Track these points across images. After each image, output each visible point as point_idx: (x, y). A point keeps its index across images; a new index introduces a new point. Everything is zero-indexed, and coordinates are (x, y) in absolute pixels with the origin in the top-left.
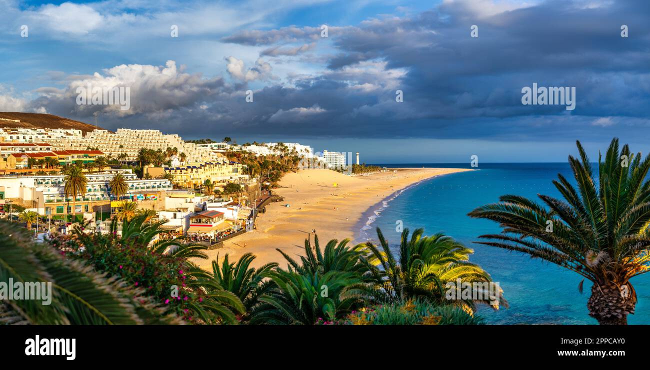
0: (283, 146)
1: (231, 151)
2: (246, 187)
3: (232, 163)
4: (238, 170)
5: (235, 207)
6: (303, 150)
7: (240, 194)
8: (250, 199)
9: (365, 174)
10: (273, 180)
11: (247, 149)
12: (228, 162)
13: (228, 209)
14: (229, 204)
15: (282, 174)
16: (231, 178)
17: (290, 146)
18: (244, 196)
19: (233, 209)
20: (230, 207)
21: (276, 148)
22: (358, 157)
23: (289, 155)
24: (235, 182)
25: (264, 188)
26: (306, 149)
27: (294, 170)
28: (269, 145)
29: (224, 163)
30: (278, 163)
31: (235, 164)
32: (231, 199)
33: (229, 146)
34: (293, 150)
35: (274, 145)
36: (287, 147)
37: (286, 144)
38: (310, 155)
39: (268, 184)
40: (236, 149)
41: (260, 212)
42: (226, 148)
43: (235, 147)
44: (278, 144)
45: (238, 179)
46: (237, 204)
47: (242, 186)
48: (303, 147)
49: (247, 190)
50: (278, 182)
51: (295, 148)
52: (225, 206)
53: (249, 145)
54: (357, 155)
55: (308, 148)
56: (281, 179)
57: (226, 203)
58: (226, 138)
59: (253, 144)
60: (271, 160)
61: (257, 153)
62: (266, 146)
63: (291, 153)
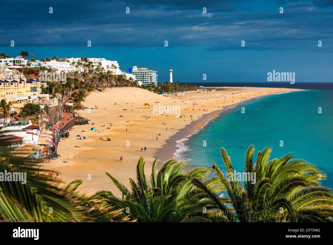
0: (86, 61)
1: (29, 67)
2: (47, 108)
3: (30, 81)
4: (37, 89)
5: (35, 131)
6: (110, 66)
7: (40, 116)
8: (51, 121)
9: (179, 94)
10: (76, 100)
11: (47, 64)
12: (25, 80)
13: (28, 133)
14: (28, 128)
15: (86, 93)
16: (29, 98)
17: (94, 61)
18: (45, 119)
19: (33, 134)
20: (30, 131)
21: (79, 64)
22: (171, 74)
23: (94, 72)
24: (35, 102)
25: (67, 109)
26: (113, 65)
27: (99, 89)
28: (71, 60)
29: (21, 81)
30: (81, 81)
31: (33, 82)
32: (30, 121)
33: (26, 61)
34: (98, 66)
35: (76, 60)
36: (91, 62)
37: (91, 60)
38: (118, 72)
39: (71, 104)
40: (34, 65)
41: (62, 136)
42: (23, 63)
43: (33, 63)
44: (82, 59)
45: (38, 99)
46: (37, 128)
47: (42, 107)
48: (110, 63)
49: (47, 112)
50: (82, 103)
51: (100, 64)
52: (24, 130)
53: (48, 60)
54: (170, 72)
55: (116, 63)
56: (85, 99)
57: (24, 127)
58: (22, 52)
59: (53, 59)
60: (73, 77)
61: (57, 70)
62: (68, 61)
63: (97, 69)
